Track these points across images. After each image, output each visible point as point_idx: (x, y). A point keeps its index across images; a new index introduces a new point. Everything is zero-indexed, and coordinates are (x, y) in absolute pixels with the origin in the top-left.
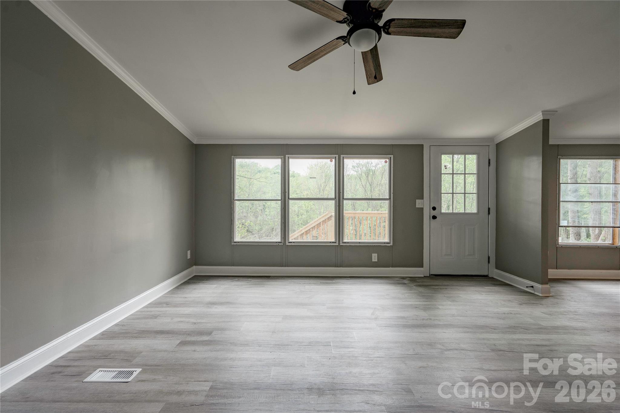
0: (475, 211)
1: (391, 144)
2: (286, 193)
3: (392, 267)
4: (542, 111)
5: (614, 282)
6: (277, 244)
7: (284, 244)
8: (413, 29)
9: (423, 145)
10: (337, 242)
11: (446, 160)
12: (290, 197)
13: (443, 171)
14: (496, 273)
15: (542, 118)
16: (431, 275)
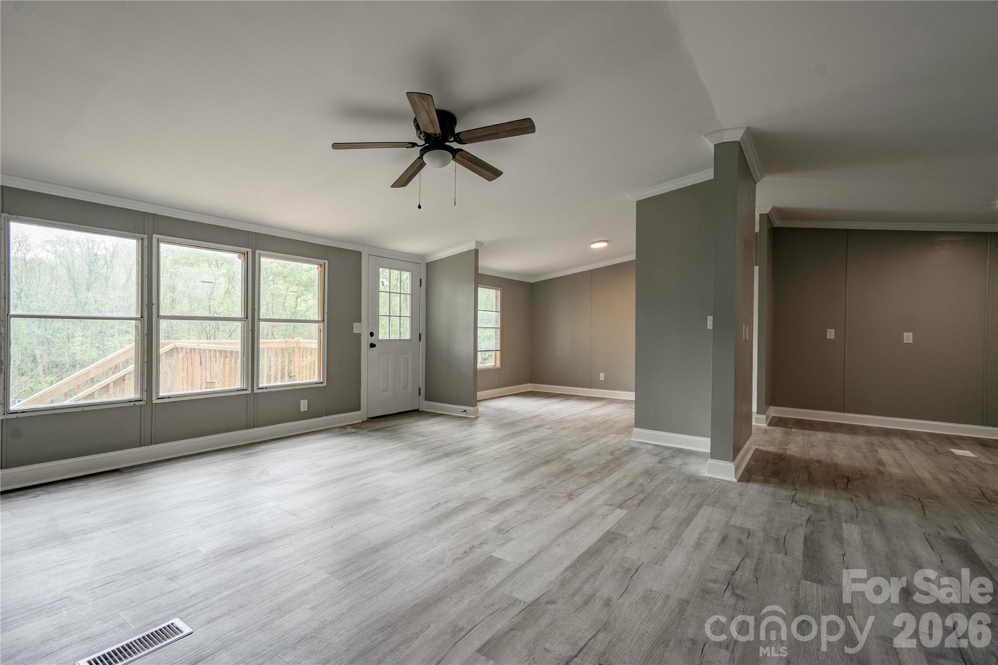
0: (408, 337)
1: (325, 245)
2: (153, 306)
3: (326, 415)
4: (476, 242)
5: (499, 399)
6: (132, 404)
7: (147, 403)
8: (470, 163)
9: (361, 252)
10: (250, 389)
11: (384, 273)
12: (162, 314)
13: (381, 288)
14: (425, 405)
15: (474, 248)
16: (369, 418)
